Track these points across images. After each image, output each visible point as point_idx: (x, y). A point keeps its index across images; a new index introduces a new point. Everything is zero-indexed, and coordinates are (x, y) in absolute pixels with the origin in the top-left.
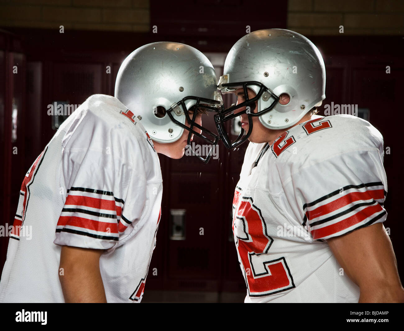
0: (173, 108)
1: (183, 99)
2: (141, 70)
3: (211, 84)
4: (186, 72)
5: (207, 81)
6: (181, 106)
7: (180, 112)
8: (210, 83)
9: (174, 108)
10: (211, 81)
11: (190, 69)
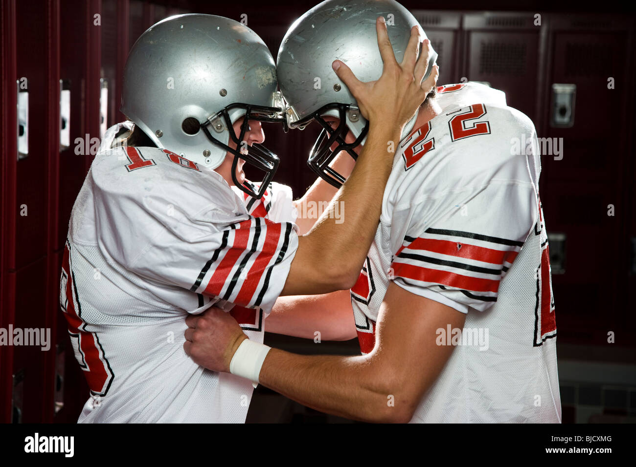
0: (211, 120)
1: (226, 107)
2: (161, 61)
3: (269, 83)
4: (232, 65)
5: (262, 79)
6: (222, 119)
7: (221, 126)
8: (267, 81)
9: (213, 121)
10: (267, 78)
11: (236, 61)
